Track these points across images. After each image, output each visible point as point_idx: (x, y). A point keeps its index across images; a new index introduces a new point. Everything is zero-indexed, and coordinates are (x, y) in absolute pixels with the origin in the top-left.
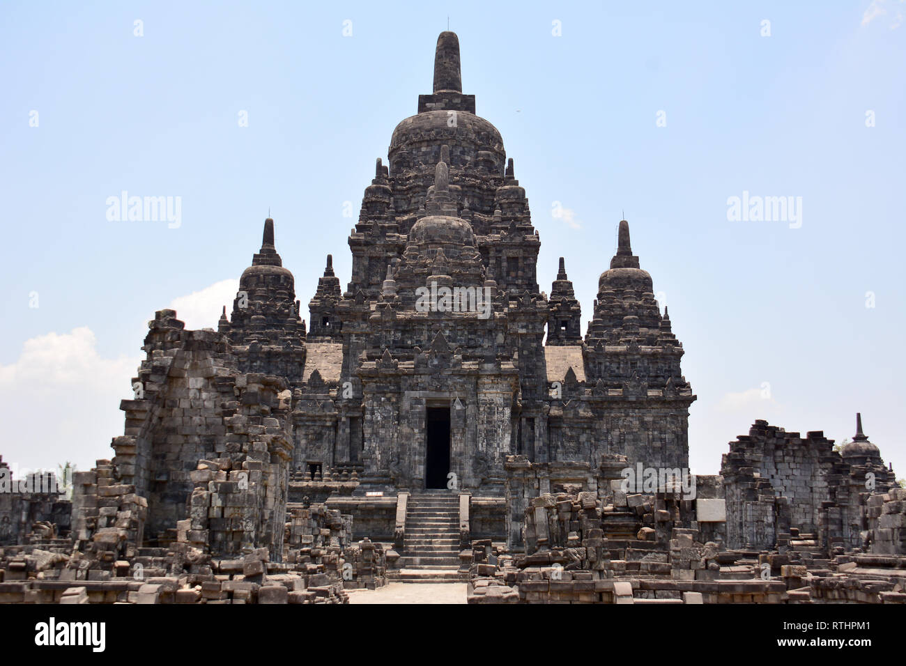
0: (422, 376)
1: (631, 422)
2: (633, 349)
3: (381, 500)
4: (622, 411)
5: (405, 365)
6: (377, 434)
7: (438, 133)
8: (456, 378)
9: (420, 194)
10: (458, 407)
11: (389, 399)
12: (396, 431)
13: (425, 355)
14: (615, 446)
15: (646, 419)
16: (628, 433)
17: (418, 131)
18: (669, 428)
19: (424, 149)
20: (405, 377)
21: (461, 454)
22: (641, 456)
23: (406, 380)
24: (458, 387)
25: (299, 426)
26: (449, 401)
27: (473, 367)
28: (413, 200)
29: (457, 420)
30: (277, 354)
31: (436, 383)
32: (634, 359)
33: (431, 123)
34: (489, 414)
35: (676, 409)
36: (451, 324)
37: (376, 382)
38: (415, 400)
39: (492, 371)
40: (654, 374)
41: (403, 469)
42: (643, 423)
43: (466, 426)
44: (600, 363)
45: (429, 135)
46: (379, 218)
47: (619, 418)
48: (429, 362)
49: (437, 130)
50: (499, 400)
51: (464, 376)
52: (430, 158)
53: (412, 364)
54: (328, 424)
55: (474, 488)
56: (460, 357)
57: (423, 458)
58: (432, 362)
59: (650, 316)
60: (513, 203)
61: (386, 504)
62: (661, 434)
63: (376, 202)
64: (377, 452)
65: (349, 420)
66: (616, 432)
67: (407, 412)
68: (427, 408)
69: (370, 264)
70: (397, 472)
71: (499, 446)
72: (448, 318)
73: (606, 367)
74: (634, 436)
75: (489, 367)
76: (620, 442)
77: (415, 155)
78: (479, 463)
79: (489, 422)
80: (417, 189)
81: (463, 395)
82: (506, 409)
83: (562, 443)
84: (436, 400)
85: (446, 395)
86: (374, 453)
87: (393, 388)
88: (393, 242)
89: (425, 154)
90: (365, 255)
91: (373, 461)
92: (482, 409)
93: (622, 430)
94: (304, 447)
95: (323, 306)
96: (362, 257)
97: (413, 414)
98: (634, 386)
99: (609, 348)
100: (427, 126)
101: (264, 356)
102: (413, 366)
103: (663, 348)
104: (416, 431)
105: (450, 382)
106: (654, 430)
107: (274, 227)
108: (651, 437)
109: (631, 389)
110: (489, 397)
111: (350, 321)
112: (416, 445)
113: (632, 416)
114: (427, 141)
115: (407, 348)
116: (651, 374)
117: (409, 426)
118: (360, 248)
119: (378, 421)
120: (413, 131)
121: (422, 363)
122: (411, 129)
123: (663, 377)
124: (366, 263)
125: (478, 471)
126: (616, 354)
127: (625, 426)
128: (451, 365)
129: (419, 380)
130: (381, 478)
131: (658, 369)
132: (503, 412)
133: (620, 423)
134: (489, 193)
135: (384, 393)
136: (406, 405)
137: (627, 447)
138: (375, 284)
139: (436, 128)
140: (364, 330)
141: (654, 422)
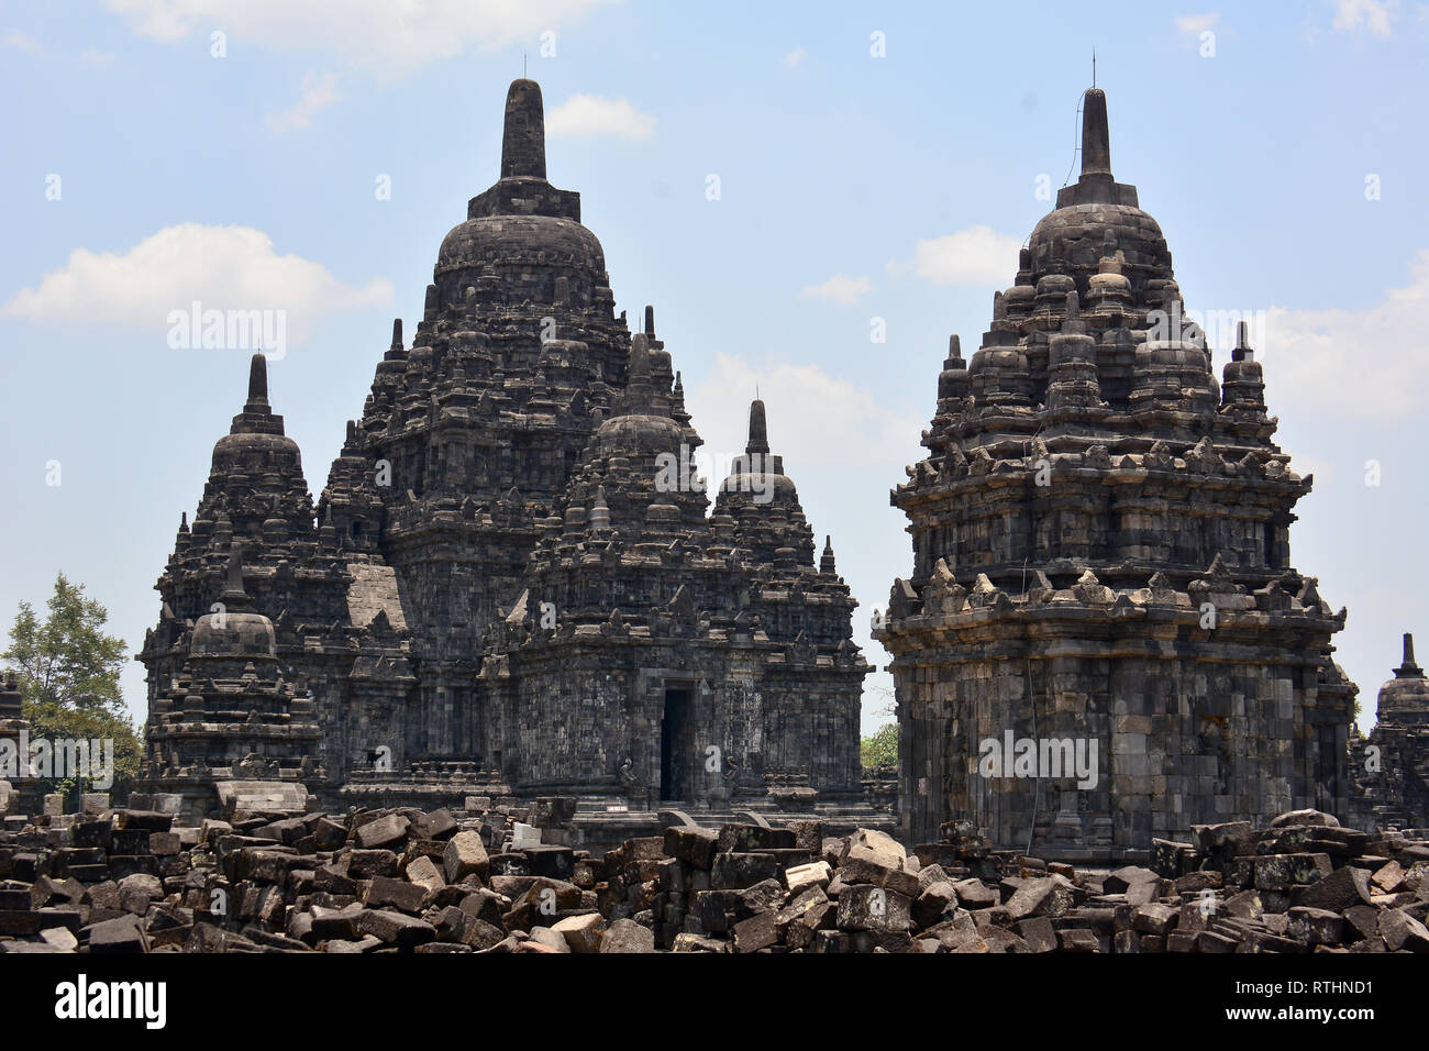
0: (662, 649)
1: (793, 700)
2: (796, 598)
3: (628, 817)
4: (783, 684)
5: (639, 631)
7: (548, 256)
8: (702, 652)
9: (529, 349)
10: (705, 692)
11: (615, 678)
12: (624, 723)
13: (664, 619)
14: (774, 733)
15: (812, 697)
16: (790, 716)
17: (516, 247)
18: (838, 710)
19: (525, 277)
20: (640, 649)
22: (805, 748)
23: (641, 653)
24: (705, 664)
25: (357, 696)
26: (693, 682)
27: (720, 637)
28: (515, 358)
29: (704, 708)
30: (317, 583)
32: (795, 612)
33: (537, 237)
35: (847, 683)
36: (690, 576)
37: (599, 654)
38: (651, 679)
39: (746, 644)
40: (818, 634)
42: (808, 702)
43: (713, 715)
45: (536, 257)
46: (482, 386)
47: (778, 694)
48: (671, 629)
49: (548, 250)
50: (748, 683)
51: (711, 649)
52: (536, 293)
53: (647, 631)
54: (401, 694)
55: (724, 801)
56: (707, 623)
58: (675, 629)
59: (805, 548)
60: (662, 377)
61: (636, 823)
62: (828, 717)
63: (478, 359)
64: (601, 751)
65: (452, 692)
66: (775, 715)
68: (667, 692)
69: (476, 457)
71: (747, 744)
72: (687, 568)
75: (741, 638)
76: (779, 728)
77: (510, 284)
79: (736, 712)
80: (526, 342)
84: (678, 682)
85: (691, 674)
86: (597, 751)
87: (620, 662)
88: (510, 425)
89: (527, 284)
90: (469, 442)
93: (782, 712)
94: (364, 728)
95: (355, 505)
96: (461, 444)
97: (650, 699)
98: (801, 650)
99: (768, 595)
100: (531, 241)
101: (296, 584)
102: (649, 634)
103: (832, 597)
104: (654, 723)
105: (696, 658)
106: (820, 712)
107: (268, 369)
108: (816, 721)
109: (797, 655)
110: (737, 678)
111: (450, 543)
112: (652, 742)
113: (796, 693)
114: (533, 266)
115: (631, 606)
118: (460, 430)
119: (602, 708)
120: (505, 246)
121: (663, 631)
122: (504, 242)
123: (831, 637)
124: (471, 454)
126: (775, 603)
127: (785, 706)
129: (658, 654)
130: (608, 787)
131: (823, 626)
132: (752, 699)
133: (781, 701)
134: (617, 354)
135: (610, 670)
136: (641, 687)
137: (789, 736)
138: (482, 488)
139: (546, 247)
140: (471, 558)
141: (821, 701)
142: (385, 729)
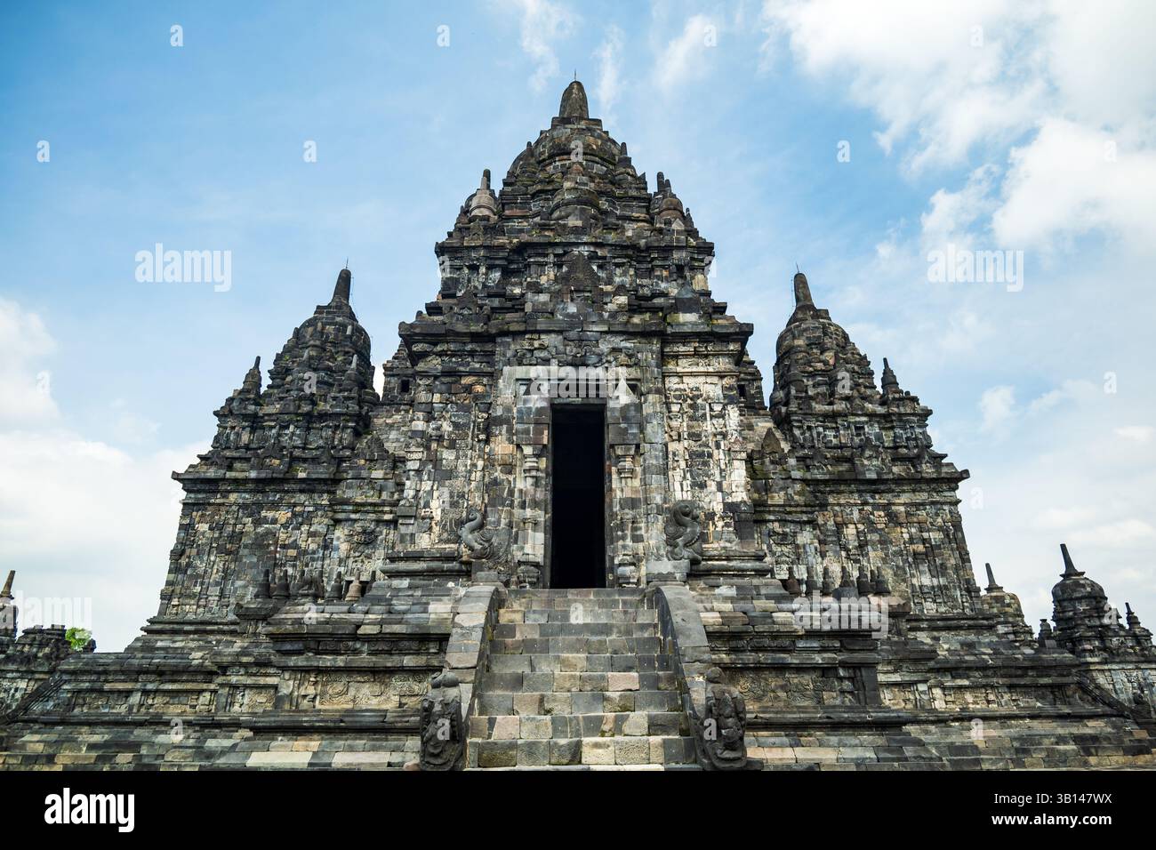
6: (436, 461)
21: (632, 503)
31: (571, 350)
34: (692, 418)
41: (495, 541)
44: (809, 428)
57: (542, 516)
67: (508, 409)
70: (478, 547)
73: (819, 434)
74: (881, 536)
78: (680, 524)
81: (635, 373)
82: (729, 407)
83: (769, 546)
91: (427, 523)
92: (675, 408)
116: (886, 444)
117: (510, 441)
125: (680, 541)
128: (606, 315)
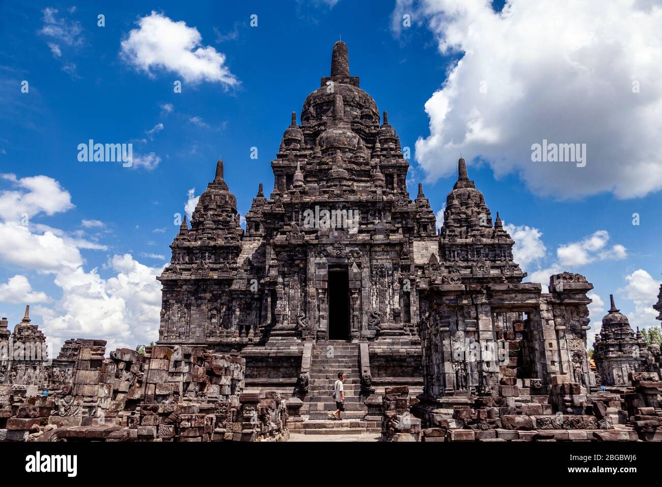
142: (249, 314)
